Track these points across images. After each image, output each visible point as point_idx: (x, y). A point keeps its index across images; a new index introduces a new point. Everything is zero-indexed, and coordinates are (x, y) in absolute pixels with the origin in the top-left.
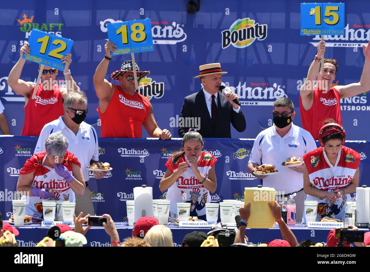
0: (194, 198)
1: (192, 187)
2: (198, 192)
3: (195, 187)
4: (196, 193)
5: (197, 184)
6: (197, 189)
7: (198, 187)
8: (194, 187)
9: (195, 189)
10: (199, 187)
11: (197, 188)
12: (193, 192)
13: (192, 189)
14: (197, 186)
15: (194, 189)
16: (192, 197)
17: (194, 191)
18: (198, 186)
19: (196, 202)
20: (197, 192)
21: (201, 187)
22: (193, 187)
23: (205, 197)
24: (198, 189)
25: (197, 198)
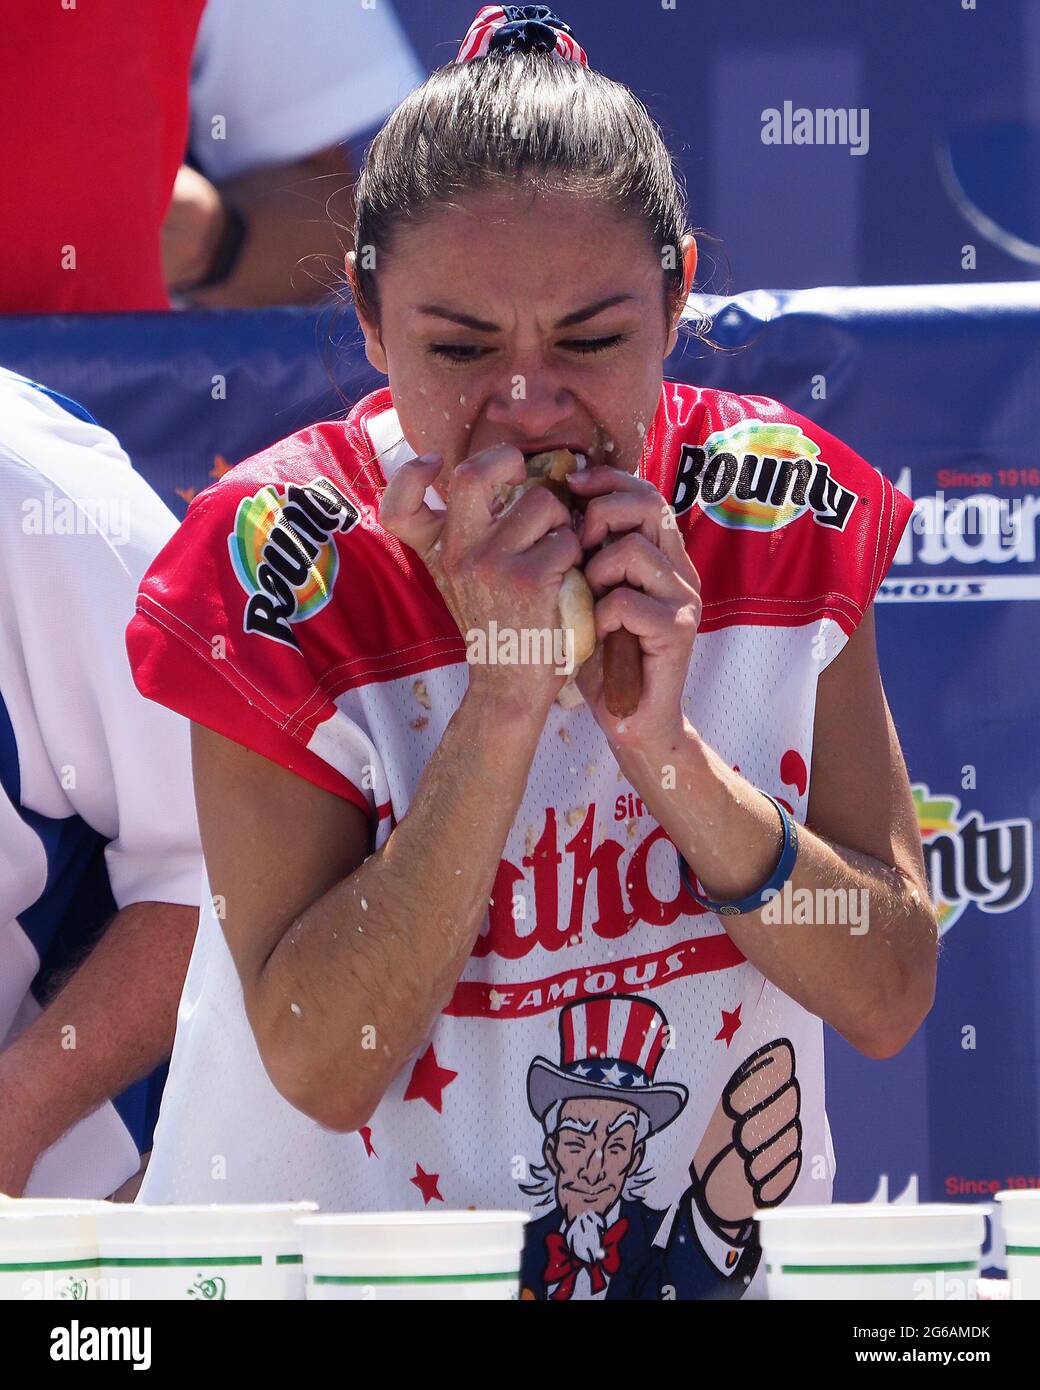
0: (592, 1172)
1: (555, 990)
2: (642, 1062)
3: (591, 985)
4: (614, 1075)
5: (612, 924)
6: (620, 1013)
7: (630, 976)
8: (570, 988)
9: (598, 1006)
10: (651, 969)
11: (622, 991)
12: (568, 1064)
13: (555, 1013)
14: (617, 968)
15: (579, 1013)
16: (563, 1151)
17: (580, 1052)
18: (640, 962)
19: (613, 1217)
20: (627, 1063)
21: (674, 963)
22: (561, 978)
23: (740, 1120)
24: (645, 1010)
25: (639, 1150)
